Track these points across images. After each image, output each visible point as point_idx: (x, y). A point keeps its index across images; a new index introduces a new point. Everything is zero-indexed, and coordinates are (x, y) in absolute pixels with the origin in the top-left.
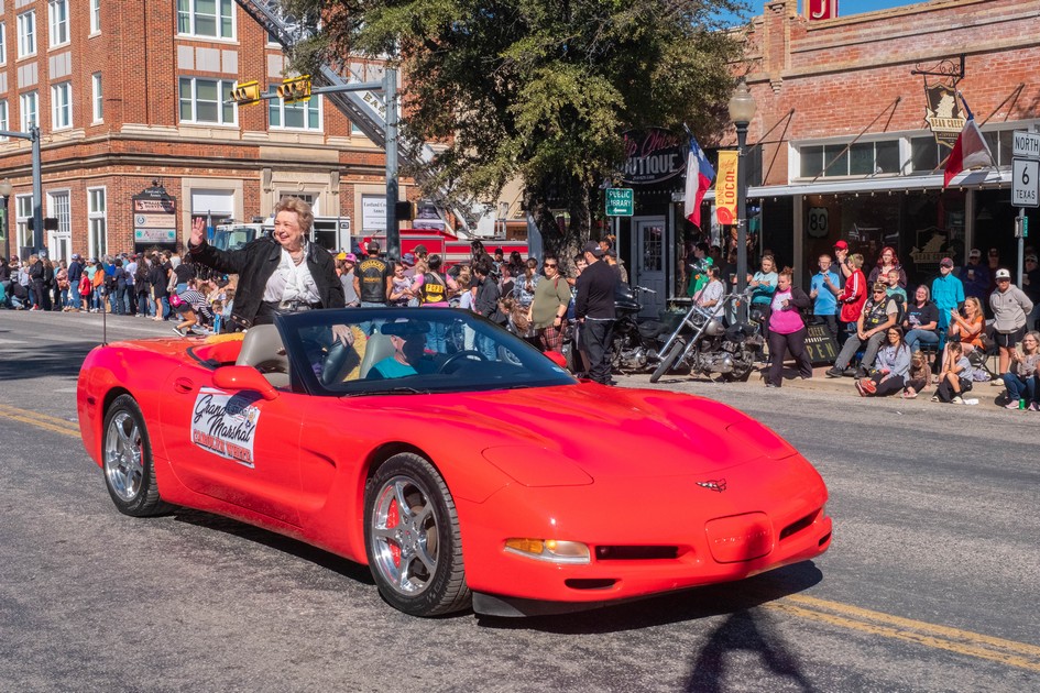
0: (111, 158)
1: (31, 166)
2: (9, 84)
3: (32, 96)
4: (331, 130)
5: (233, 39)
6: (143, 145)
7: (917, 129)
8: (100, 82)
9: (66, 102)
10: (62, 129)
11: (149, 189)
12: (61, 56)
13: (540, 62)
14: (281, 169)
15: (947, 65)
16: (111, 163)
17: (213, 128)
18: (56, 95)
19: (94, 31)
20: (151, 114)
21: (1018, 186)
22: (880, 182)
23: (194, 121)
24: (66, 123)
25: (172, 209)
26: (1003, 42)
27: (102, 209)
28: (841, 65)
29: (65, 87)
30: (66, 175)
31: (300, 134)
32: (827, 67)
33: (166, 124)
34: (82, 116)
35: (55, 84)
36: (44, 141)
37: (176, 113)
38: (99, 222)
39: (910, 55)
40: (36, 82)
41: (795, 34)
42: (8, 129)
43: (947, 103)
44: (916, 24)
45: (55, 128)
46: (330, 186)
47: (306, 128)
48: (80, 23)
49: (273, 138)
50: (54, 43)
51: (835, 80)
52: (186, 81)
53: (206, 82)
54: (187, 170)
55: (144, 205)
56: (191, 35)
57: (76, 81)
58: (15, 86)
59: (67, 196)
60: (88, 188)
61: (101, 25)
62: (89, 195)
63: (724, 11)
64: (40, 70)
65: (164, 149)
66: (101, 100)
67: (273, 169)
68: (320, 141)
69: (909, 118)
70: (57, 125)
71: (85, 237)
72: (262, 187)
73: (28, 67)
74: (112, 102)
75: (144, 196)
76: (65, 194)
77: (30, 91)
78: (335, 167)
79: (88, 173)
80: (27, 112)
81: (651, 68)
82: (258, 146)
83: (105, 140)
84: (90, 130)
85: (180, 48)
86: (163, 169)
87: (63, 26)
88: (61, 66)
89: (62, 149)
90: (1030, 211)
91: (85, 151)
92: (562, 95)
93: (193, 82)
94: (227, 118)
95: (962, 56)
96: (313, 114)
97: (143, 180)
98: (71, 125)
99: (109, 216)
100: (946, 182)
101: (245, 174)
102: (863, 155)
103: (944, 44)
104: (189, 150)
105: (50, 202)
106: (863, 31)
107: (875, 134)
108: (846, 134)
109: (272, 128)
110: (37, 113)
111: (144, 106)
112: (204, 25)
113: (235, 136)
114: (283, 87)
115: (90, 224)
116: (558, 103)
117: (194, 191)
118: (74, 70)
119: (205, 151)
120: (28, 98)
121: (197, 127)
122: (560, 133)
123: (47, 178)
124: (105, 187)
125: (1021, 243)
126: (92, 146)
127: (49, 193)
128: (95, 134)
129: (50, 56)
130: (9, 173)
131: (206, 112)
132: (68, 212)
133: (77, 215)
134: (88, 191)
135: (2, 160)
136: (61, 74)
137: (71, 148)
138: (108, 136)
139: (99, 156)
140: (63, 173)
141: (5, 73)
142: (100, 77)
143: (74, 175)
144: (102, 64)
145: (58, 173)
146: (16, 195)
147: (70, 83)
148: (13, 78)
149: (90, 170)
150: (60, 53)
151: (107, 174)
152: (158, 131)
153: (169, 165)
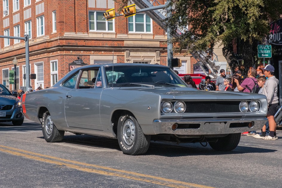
0: (59, 47)
1: (25, 53)
2: (20, 18)
3: (29, 23)
4: (156, 33)
6: (73, 41)
8: (55, 15)
9: (42, 24)
10: (41, 36)
11: (76, 61)
12: (40, 4)
14: (134, 51)
16: (60, 50)
17: (104, 33)
18: (38, 21)
20: (77, 27)
23: (95, 30)
24: (42, 33)
27: (56, 70)
29: (42, 18)
30: (42, 56)
31: (142, 35)
33: (83, 32)
34: (48, 30)
35: (38, 17)
36: (34, 42)
37: (88, 26)
38: (55, 75)
40: (31, 17)
42: (20, 37)
45: (38, 36)
46: (155, 57)
47: (145, 32)
49: (130, 37)
52: (92, 13)
53: (101, 13)
54: (92, 52)
55: (74, 68)
57: (46, 15)
58: (23, 19)
59: (42, 65)
60: (51, 61)
62: (51, 64)
64: (32, 11)
65: (82, 43)
66: (56, 23)
67: (130, 51)
68: (151, 37)
71: (49, 82)
72: (125, 59)
73: (27, 10)
74: (60, 23)
75: (74, 64)
76: (41, 64)
77: (28, 21)
78: (158, 49)
79: (51, 54)
80: (27, 29)
82: (123, 41)
83: (57, 40)
84: (52, 36)
86: (82, 52)
88: (40, 9)
89: (41, 45)
91: (50, 45)
93: (95, 14)
94: (110, 28)
96: (148, 26)
97: (73, 57)
98: (44, 34)
99: (59, 73)
101: (118, 53)
105: (36, 68)
109: (130, 32)
110: (31, 30)
111: (74, 24)
113: (114, 36)
114: (124, 10)
115: (51, 77)
118: (45, 10)
119: (100, 43)
121: (97, 33)
122: (233, 20)
124: (57, 60)
126: (52, 43)
127: (35, 64)
128: (53, 37)
129: (36, 5)
130: (20, 56)
131: (101, 26)
132: (43, 72)
133: (46, 73)
134: (50, 62)
135: (17, 51)
136: (40, 12)
137: (44, 44)
138: (59, 38)
139: (54, 47)
140: (40, 55)
141: (19, 14)
142: (55, 13)
143: (45, 56)
144: (56, 7)
145: (39, 55)
146: (23, 66)
147: (44, 16)
148: (22, 16)
149: (51, 53)
150: (40, 3)
151: (58, 55)
152: (80, 35)
153: (84, 50)
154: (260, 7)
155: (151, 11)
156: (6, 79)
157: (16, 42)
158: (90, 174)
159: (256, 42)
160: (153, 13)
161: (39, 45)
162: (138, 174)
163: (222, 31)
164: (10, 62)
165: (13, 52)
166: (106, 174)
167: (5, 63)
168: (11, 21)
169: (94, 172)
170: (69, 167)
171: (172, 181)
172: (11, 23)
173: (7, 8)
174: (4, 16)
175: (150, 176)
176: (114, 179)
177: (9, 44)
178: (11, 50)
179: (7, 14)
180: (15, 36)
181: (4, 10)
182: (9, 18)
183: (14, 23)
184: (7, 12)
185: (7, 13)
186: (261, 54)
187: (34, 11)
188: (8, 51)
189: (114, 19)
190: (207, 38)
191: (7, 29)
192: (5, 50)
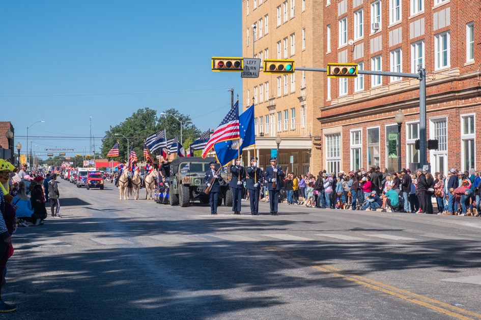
2: (403, 36)
3: (420, 45)
8: (472, 30)
9: (445, 47)
10: (442, 69)
12: (443, 11)
16: (480, 95)
18: (438, 42)
24: (445, 64)
27: (472, 131)
29: (446, 36)
30: (445, 105)
34: (458, 57)
35: (437, 34)
36: (429, 79)
38: (470, 142)
40: (423, 33)
42: (401, 71)
45: (436, 69)
50: (437, 2)
57: (453, 31)
58: (408, 38)
59: (445, 122)
60: (461, 115)
62: (462, 121)
64: (426, 23)
66: (473, 44)
70: (438, 66)
71: (459, 154)
73: (417, 22)
76: (443, 121)
77: (418, 41)
79: (461, 103)
83: (475, 76)
84: (464, 69)
88: (442, 20)
89: (442, 85)
91: (459, 85)
98: (449, 65)
99: (477, 137)
105: (432, 127)
110: (423, 57)
115: (463, 144)
118: (452, 22)
120: (417, 46)
123: (430, 108)
124: (474, 114)
126: (465, 81)
127: (431, 120)
128: (467, 71)
129: (434, 12)
130: (402, 105)
132: (445, 134)
133: (452, 136)
134: (461, 118)
135: (396, 95)
136: (442, 26)
137: (449, 84)
138: (478, 73)
139: (470, 89)
140: (442, 104)
141: (401, 29)
142: (473, 26)
143: (450, 105)
144: (474, 15)
145: (438, 104)
146: (407, 123)
147: (449, 33)
148: (406, 32)
149: (463, 101)
150: (442, 9)
151: (476, 103)
156: (374, 145)
161: (439, 86)
165: (388, 97)
167: (373, 117)
168: (385, 41)
172: (386, 45)
173: (378, 18)
174: (372, 32)
177: (379, 83)
178: (384, 94)
179: (377, 29)
180: (392, 71)
181: (372, 22)
182: (381, 37)
183: (391, 45)
184: (377, 25)
185: (378, 27)
187: (429, 23)
188: (377, 96)
191: (377, 56)
192: (373, 93)
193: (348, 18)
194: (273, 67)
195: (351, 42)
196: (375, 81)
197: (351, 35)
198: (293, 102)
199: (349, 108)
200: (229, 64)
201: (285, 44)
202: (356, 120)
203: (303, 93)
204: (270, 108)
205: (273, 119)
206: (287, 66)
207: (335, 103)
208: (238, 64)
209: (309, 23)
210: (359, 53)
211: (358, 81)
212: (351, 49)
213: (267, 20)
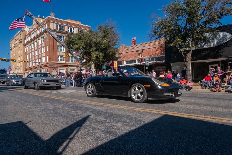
4: (76, 62)
5: (64, 51)
6: (53, 64)
7: (138, 58)
8: (48, 57)
10: (44, 62)
13: (95, 51)
15: (141, 51)
16: (49, 66)
17: (62, 62)
18: (43, 58)
19: (47, 50)
21: (146, 63)
22: (134, 64)
23: (60, 61)
25: (57, 72)
26: (147, 48)
28: (130, 51)
30: (44, 68)
31: (73, 62)
32: (128, 52)
34: (46, 60)
35: (43, 57)
37: (58, 60)
39: (137, 50)
41: (125, 48)
43: (140, 56)
44: (137, 46)
46: (76, 68)
48: (46, 50)
49: (69, 63)
50: (43, 52)
51: (129, 53)
52: (59, 56)
53: (61, 56)
54: (59, 67)
55: (53, 71)
56: (59, 51)
57: (45, 56)
61: (48, 50)
62: (47, 70)
63: (116, 45)
65: (56, 64)
66: (48, 59)
67: (69, 67)
68: (75, 63)
69: (137, 57)
70: (43, 62)
72: (68, 69)
73: (40, 55)
74: (50, 59)
75: (53, 70)
76: (44, 70)
77: (40, 58)
78: (77, 66)
79: (47, 67)
80: (40, 60)
81: (106, 51)
82: (67, 64)
84: (47, 62)
85: (58, 53)
87: (44, 50)
88: (44, 55)
90: (148, 66)
92: (96, 55)
94: (64, 60)
95: (142, 50)
96: (74, 60)
97: (53, 68)
100: (140, 63)
101: (66, 67)
102: (132, 61)
103: (140, 49)
104: (59, 64)
105: (42, 71)
106: (132, 47)
107: (133, 59)
108: (130, 59)
111: (53, 59)
112: (61, 50)
113: (65, 63)
114: (67, 56)
116: (96, 56)
117: (60, 69)
119: (61, 64)
122: (96, 59)
123: (41, 68)
124: (49, 69)
125: (147, 70)
126: (47, 64)
130: (38, 68)
131: (61, 60)
135: (37, 66)
137: (45, 64)
138: (49, 63)
144: (48, 54)
148: (38, 57)
152: (55, 62)
153: (56, 66)
154: (103, 56)
155: (75, 56)
157: (36, 64)
158: (57, 99)
159: (102, 65)
160: (76, 57)
161: (43, 65)
162: (71, 99)
163: (93, 62)
164: (35, 69)
165: (35, 67)
166: (62, 99)
167: (33, 70)
168: (35, 58)
169: (59, 99)
170: (51, 98)
171: (80, 100)
173: (34, 54)
174: (33, 56)
175: (74, 99)
176: (64, 100)
180: (36, 62)
183: (36, 58)
186: (103, 68)
187: (42, 55)
189: (65, 58)
190: (90, 64)
191: (34, 60)
192: (33, 66)
193: (29, 54)
194: (12, 60)
195: (29, 58)
196: (33, 64)
197: (29, 57)
198: (20, 67)
199: (29, 68)
200: (3, 59)
201: (18, 58)
202: (30, 70)
203: (22, 66)
204: (16, 68)
205: (16, 70)
206: (15, 60)
207: (27, 67)
208: (5, 60)
209: (22, 55)
210: (31, 60)
211: (28, 63)
212: (29, 59)
213: (15, 54)
